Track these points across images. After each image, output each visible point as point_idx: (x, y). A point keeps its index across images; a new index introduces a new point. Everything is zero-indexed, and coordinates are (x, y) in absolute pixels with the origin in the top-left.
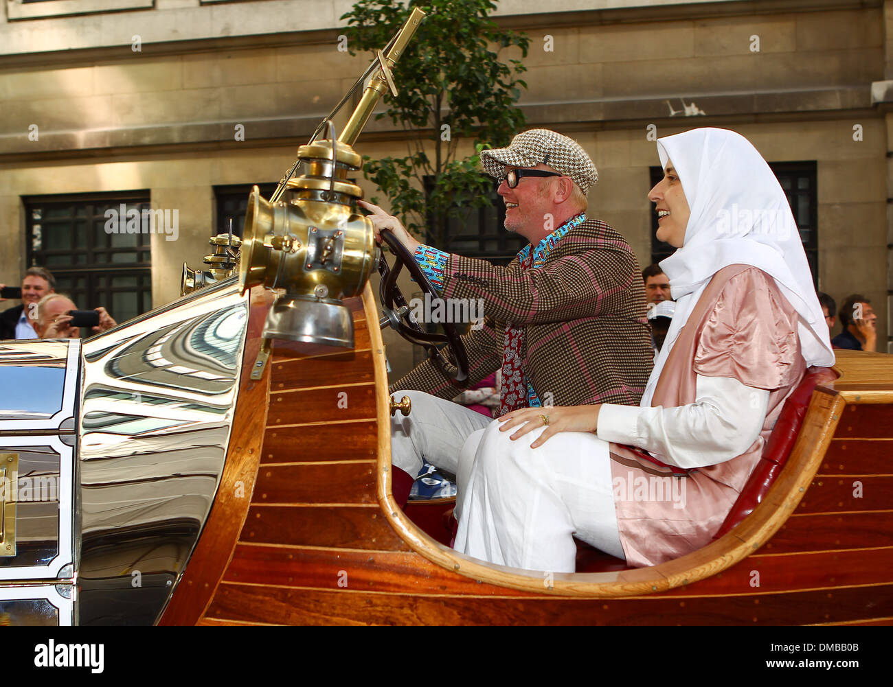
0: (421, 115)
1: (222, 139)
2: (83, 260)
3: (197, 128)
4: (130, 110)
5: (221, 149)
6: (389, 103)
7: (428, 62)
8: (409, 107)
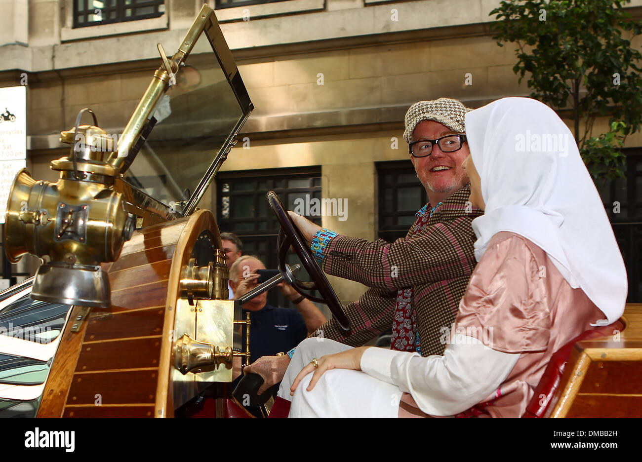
0: (561, 97)
1: (383, 121)
2: (264, 226)
3: (361, 112)
4: (304, 98)
5: (382, 130)
6: (532, 87)
7: (567, 50)
8: (550, 91)
